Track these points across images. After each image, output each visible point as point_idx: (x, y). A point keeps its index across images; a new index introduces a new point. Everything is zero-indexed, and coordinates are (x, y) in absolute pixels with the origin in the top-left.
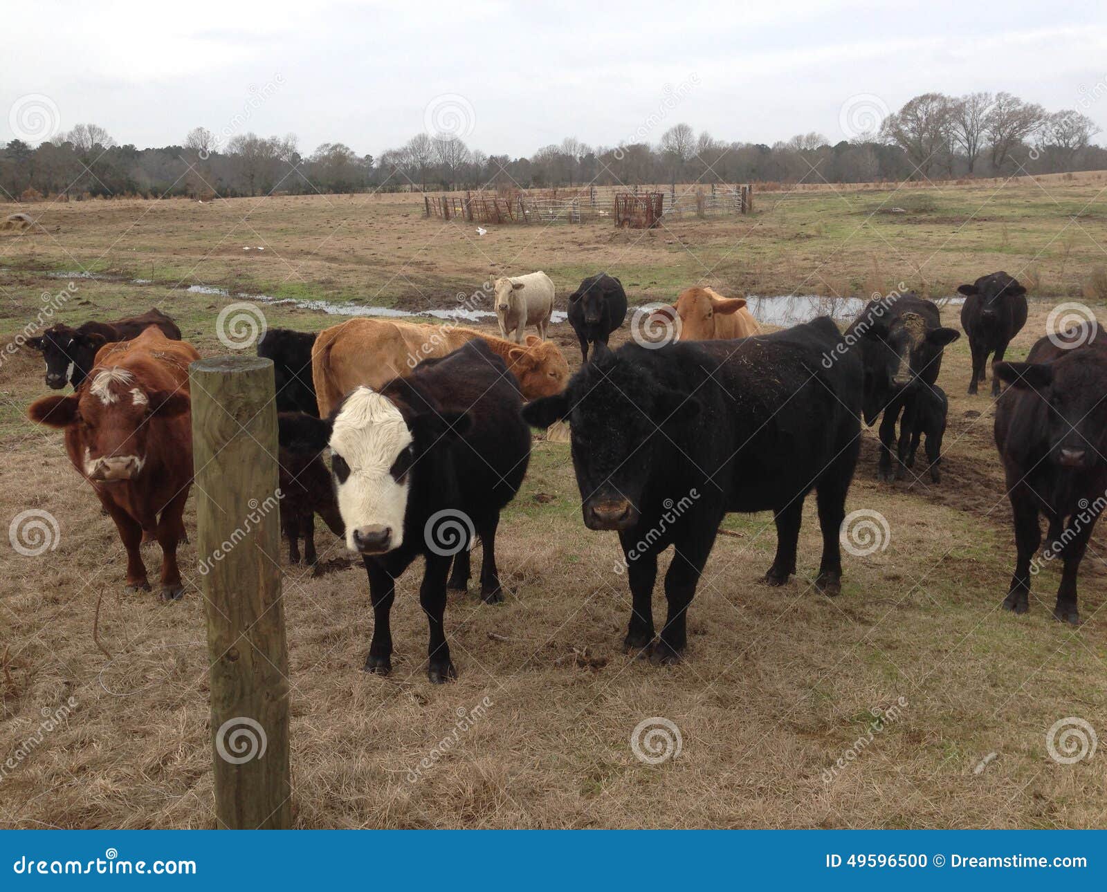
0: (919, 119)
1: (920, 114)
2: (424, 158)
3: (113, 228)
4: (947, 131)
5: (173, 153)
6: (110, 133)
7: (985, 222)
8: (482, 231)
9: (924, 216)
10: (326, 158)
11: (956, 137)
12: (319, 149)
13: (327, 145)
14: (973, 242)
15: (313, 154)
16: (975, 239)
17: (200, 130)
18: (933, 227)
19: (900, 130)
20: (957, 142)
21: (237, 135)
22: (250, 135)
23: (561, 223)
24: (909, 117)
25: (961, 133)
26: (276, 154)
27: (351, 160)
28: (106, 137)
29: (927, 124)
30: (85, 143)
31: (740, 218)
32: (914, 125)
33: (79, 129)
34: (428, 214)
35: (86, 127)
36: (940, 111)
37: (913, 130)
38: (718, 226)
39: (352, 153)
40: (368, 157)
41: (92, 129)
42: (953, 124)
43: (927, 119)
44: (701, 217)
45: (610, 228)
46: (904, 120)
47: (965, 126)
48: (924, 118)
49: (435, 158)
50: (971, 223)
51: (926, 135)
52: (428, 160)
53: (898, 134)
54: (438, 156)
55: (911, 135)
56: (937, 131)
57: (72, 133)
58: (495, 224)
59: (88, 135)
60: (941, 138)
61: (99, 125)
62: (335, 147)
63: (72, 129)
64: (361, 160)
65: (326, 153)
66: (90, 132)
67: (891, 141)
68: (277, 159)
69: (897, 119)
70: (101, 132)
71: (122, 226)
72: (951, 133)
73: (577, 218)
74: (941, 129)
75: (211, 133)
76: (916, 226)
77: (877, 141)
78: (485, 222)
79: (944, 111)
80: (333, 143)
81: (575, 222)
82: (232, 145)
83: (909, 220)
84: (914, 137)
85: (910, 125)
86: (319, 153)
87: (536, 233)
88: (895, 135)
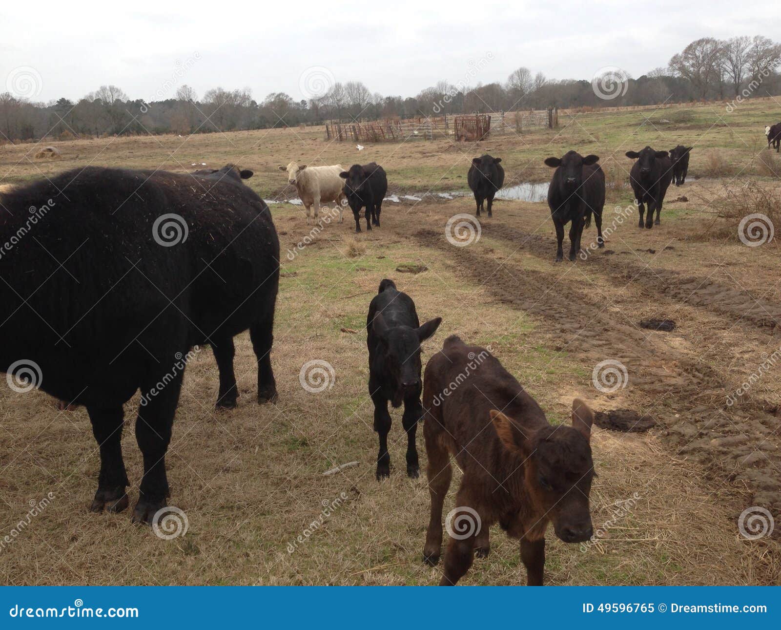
0: (697, 57)
1: (697, 53)
2: (339, 101)
3: (115, 155)
4: (718, 65)
5: (169, 104)
6: (124, 91)
7: (725, 127)
8: (360, 147)
9: (682, 125)
10: (272, 103)
11: (725, 70)
12: (268, 97)
13: (273, 94)
14: (709, 141)
15: (263, 100)
16: (711, 139)
17: (185, 86)
18: (685, 132)
19: (684, 66)
20: (726, 73)
21: (210, 89)
22: (219, 89)
23: (419, 140)
24: (690, 56)
25: (728, 66)
26: (239, 102)
27: (290, 104)
28: (122, 94)
29: (703, 61)
30: (108, 99)
31: (548, 132)
32: (694, 62)
33: (103, 89)
34: (329, 138)
35: (108, 88)
36: (713, 51)
37: (693, 66)
38: (529, 137)
39: (291, 99)
40: (303, 102)
41: (112, 89)
42: (722, 60)
43: (703, 57)
44: (519, 132)
45: (451, 141)
46: (686, 58)
47: (731, 60)
48: (701, 56)
49: (347, 100)
50: (713, 128)
51: (702, 69)
52: (342, 102)
53: (682, 69)
54: (349, 99)
55: (692, 69)
56: (711, 66)
57: (98, 92)
58: (373, 142)
59: (110, 93)
60: (714, 70)
61: (116, 86)
62: (279, 95)
63: (98, 89)
64: (298, 104)
65: (273, 100)
66: (111, 91)
67: (677, 74)
68: (239, 105)
69: (681, 57)
70: (118, 91)
71: (120, 153)
72: (722, 67)
73: (430, 136)
74: (714, 64)
75: (193, 89)
76: (673, 132)
77: (667, 74)
78: (366, 142)
79: (715, 51)
80: (278, 92)
81: (428, 139)
82: (207, 96)
83: (669, 127)
84: (694, 70)
85: (691, 62)
86: (268, 100)
87: (397, 147)
88: (680, 69)
